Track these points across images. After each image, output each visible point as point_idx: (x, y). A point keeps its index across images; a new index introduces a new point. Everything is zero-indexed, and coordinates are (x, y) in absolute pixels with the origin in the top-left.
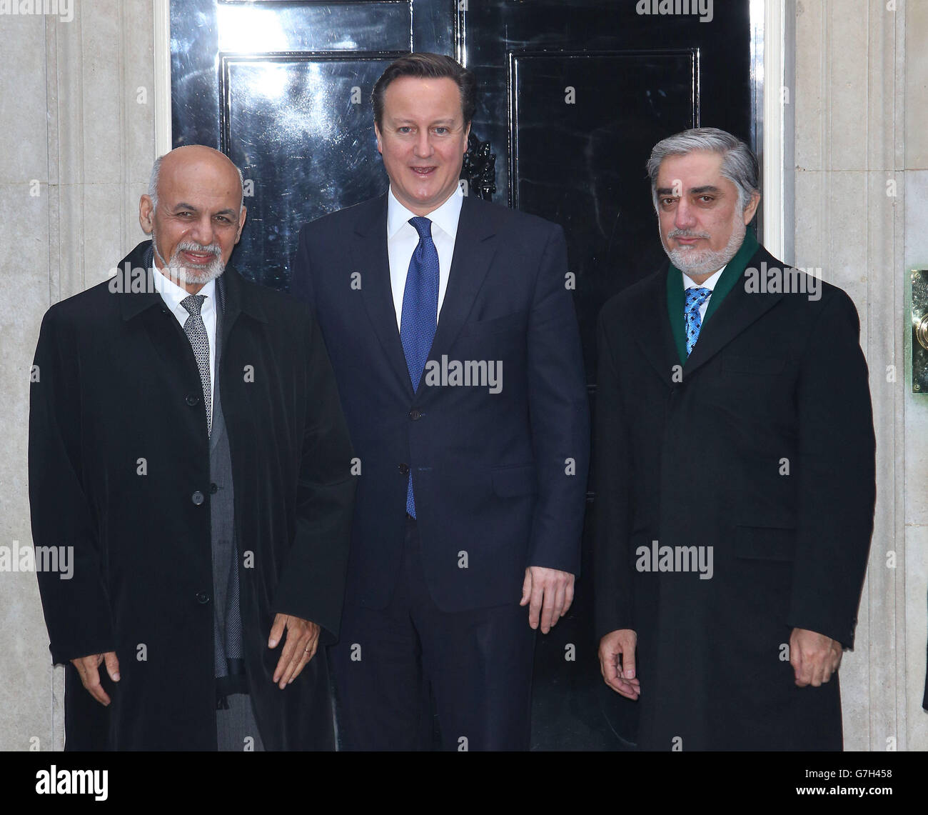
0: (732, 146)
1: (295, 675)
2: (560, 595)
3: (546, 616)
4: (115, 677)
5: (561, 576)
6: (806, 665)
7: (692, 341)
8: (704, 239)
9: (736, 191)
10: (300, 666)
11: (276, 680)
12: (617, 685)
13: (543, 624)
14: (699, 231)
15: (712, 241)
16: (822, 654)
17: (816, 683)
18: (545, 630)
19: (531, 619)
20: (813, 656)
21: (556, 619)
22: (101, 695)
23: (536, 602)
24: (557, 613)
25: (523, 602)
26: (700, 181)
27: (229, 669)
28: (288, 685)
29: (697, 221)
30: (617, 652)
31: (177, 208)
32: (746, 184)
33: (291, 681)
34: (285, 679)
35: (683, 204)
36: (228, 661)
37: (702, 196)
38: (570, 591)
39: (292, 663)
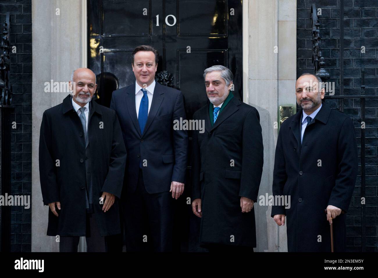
0: (224, 69)
1: (108, 209)
2: (180, 189)
3: (177, 195)
4: (59, 209)
5: (181, 184)
6: (243, 207)
7: (215, 120)
8: (217, 94)
9: (225, 81)
10: (110, 206)
11: (103, 210)
12: (197, 214)
13: (176, 197)
14: (215, 92)
15: (219, 94)
16: (248, 203)
17: (247, 212)
18: (176, 199)
19: (172, 195)
20: (246, 204)
21: (179, 196)
22: (56, 213)
23: (174, 191)
24: (180, 194)
25: (170, 191)
26: (215, 79)
27: (90, 207)
28: (106, 211)
29: (215, 89)
30: (196, 205)
31: (79, 83)
32: (228, 79)
33: (108, 210)
34: (106, 209)
35: (211, 85)
36: (89, 204)
37: (216, 83)
38: (183, 188)
39: (107, 205)
